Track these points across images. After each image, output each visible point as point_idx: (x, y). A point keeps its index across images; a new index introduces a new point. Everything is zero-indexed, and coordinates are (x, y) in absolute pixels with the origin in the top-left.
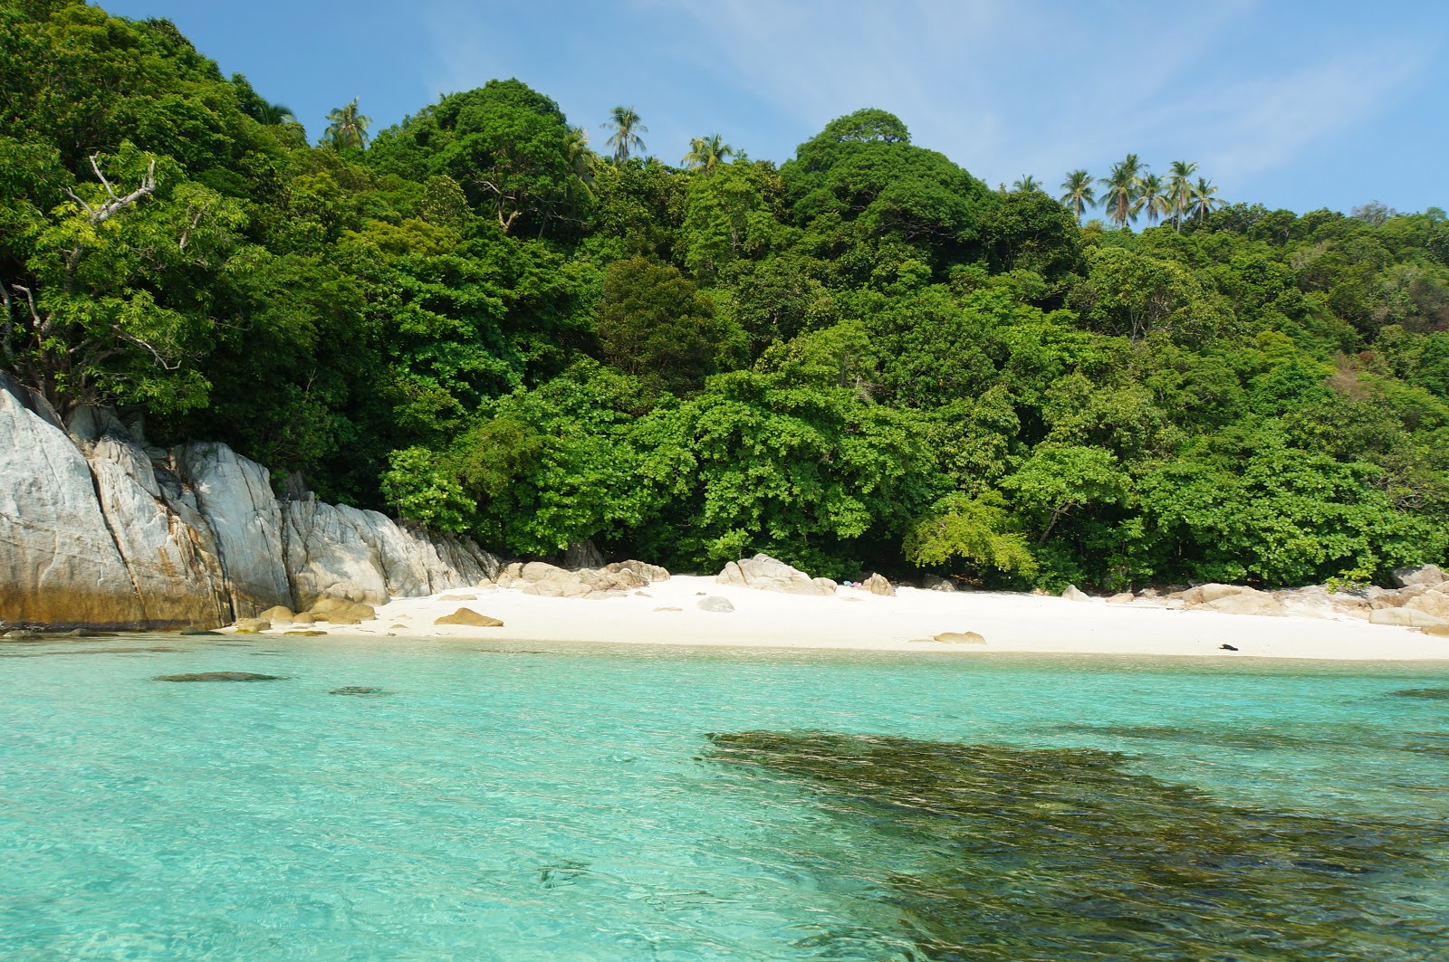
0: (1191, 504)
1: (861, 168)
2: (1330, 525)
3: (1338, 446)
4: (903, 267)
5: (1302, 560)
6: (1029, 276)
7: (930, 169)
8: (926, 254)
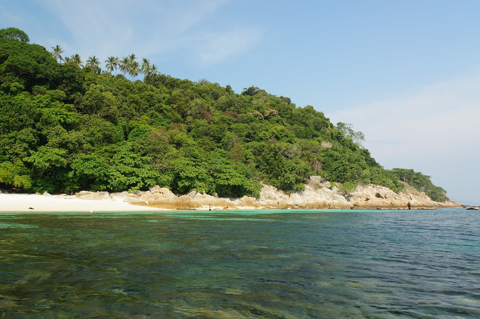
0: (87, 167)
1: (4, 48)
2: (132, 174)
3: (144, 151)
4: (13, 84)
5: (122, 184)
6: (61, 93)
7: (30, 52)
8: (23, 81)
